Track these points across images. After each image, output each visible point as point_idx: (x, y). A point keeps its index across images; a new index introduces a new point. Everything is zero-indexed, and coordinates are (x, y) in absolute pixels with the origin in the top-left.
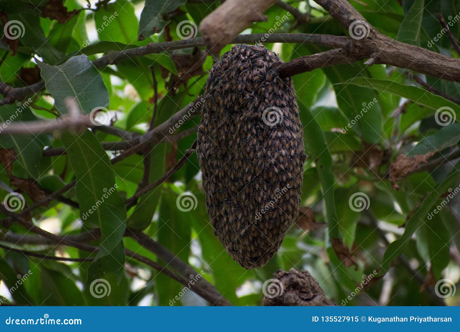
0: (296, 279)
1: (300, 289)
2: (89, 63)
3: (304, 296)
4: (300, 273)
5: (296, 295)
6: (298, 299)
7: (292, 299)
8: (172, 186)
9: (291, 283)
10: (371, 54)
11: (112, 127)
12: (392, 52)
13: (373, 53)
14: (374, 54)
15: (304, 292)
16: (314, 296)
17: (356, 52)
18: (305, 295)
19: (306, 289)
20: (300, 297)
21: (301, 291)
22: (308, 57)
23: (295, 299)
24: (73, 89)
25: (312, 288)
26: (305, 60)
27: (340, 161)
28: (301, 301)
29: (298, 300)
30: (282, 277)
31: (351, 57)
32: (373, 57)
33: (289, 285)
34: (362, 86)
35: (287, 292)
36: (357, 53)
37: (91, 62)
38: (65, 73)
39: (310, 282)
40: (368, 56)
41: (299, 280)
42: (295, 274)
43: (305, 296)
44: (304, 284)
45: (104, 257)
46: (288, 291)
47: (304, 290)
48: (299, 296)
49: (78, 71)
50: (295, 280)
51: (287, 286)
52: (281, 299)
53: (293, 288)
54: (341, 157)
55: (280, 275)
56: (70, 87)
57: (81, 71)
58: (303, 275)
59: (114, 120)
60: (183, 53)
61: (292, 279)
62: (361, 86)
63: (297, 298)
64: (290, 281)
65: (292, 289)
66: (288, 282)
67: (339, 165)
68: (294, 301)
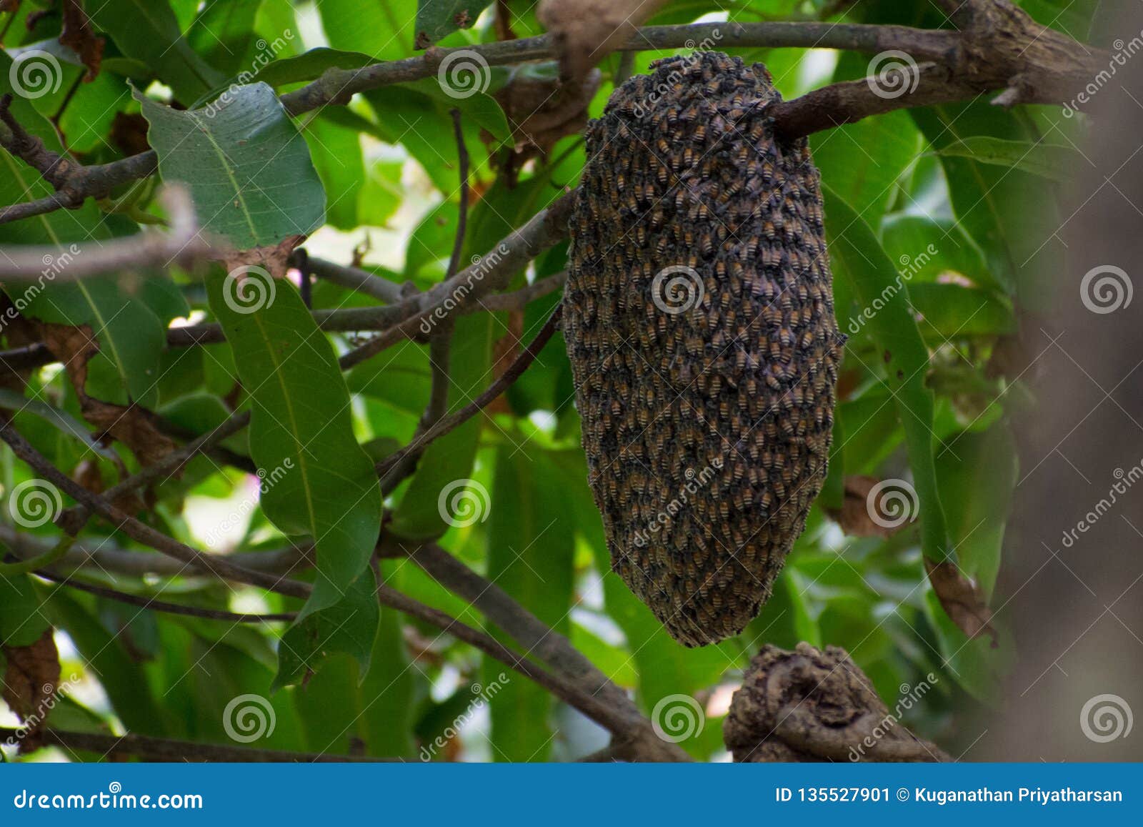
0: (811, 671)
1: (819, 698)
2: (276, 107)
3: (830, 716)
4: (823, 655)
5: (807, 712)
6: (814, 723)
7: (798, 724)
8: (523, 425)
9: (797, 681)
10: (1008, 77)
11: (357, 271)
12: (1064, 72)
13: (1015, 73)
14: (1019, 76)
15: (831, 706)
16: (856, 716)
17: (970, 71)
18: (833, 711)
19: (837, 696)
20: (818, 718)
21: (824, 701)
22: (848, 85)
23: (804, 722)
24: (232, 178)
25: (851, 694)
26: (841, 92)
27: (959, 361)
28: (820, 729)
29: (812, 726)
30: (772, 664)
31: (957, 84)
32: (1016, 85)
33: (790, 685)
34: (987, 161)
35: (786, 706)
36: (973, 74)
37: (281, 104)
38: (212, 132)
39: (848, 679)
40: (1001, 82)
41: (817, 672)
42: (806, 656)
43: (832, 716)
44: (830, 682)
45: (321, 611)
46: (789, 701)
47: (830, 700)
48: (816, 716)
49: (246, 129)
50: (806, 674)
51: (786, 690)
52: (770, 723)
53: (800, 694)
54: (965, 349)
55: (766, 660)
56: (225, 170)
57: (255, 130)
58: (830, 661)
59: (362, 250)
60: (535, 75)
61: (798, 670)
62: (984, 162)
63: (811, 720)
64: (793, 676)
65: (797, 696)
66: (789, 678)
67: (959, 371)
68: (802, 730)
